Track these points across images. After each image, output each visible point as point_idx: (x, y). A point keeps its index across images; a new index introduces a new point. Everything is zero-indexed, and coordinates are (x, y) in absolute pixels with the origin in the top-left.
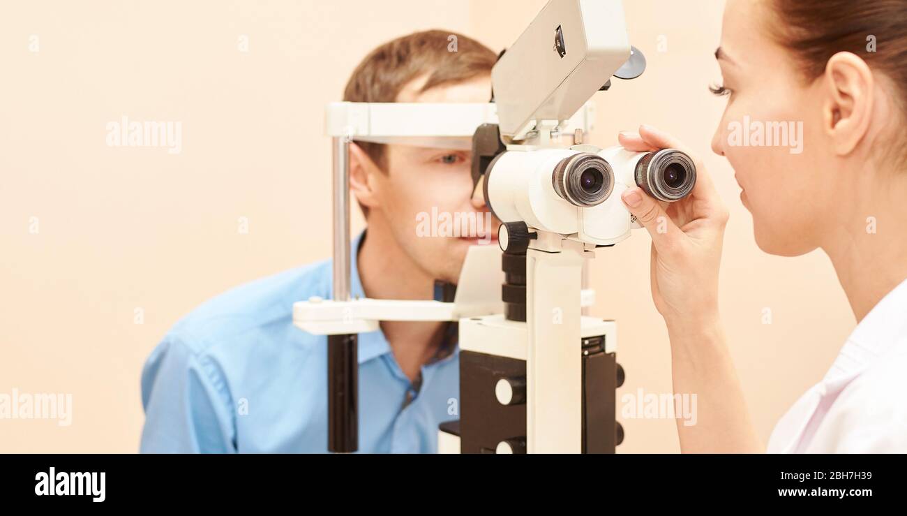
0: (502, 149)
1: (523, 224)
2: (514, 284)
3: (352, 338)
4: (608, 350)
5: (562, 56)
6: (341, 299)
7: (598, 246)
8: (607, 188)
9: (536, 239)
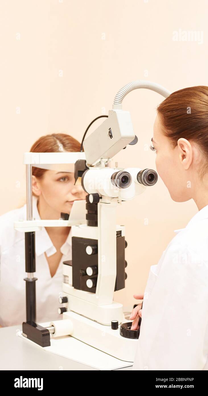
0: (87, 168)
1: (97, 194)
2: (91, 214)
3: (34, 233)
4: (122, 236)
5: (111, 138)
6: (29, 220)
7: (122, 201)
8: (130, 182)
9: (102, 199)
